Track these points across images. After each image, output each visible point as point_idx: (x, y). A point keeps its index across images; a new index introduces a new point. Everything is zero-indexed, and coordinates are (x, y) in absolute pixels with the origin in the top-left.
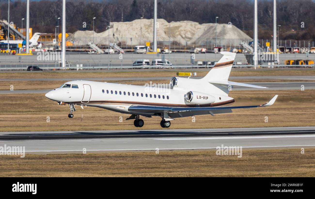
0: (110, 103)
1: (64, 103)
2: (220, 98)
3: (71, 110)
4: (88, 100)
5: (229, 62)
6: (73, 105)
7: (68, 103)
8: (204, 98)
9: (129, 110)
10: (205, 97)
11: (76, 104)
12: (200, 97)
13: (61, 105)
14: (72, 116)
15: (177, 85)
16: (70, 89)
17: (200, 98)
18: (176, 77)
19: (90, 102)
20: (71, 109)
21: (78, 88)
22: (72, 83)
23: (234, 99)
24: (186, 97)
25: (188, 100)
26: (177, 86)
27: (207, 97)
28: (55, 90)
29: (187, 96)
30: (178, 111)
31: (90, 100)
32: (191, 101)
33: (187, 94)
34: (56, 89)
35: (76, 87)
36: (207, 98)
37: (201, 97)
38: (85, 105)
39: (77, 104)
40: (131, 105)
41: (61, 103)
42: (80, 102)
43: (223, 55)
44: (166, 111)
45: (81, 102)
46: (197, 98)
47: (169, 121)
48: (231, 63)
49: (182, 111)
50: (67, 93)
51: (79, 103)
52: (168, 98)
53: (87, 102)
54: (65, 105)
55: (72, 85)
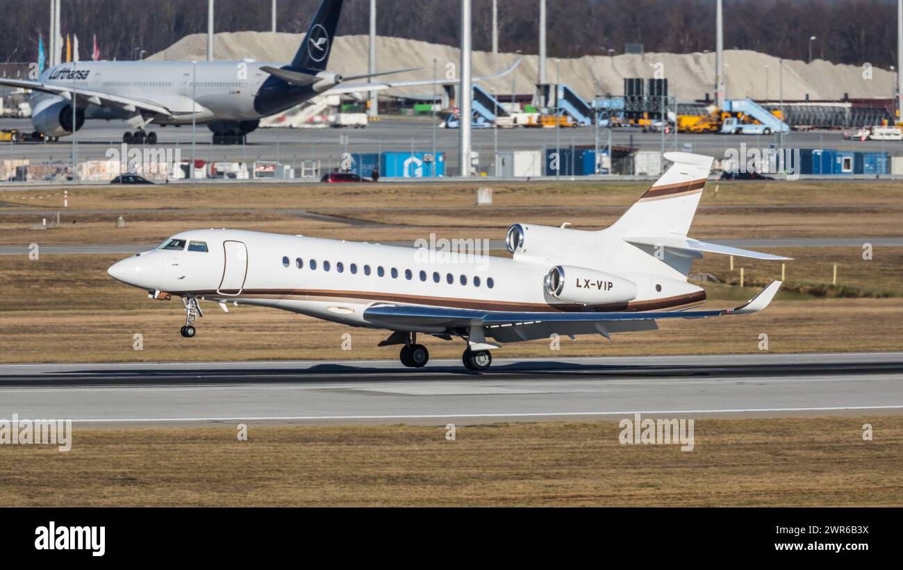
0: (307, 296)
1: (166, 294)
2: (659, 288)
3: (189, 313)
4: (238, 286)
5: (691, 184)
6: (194, 300)
7: (181, 294)
8: (599, 287)
9: (366, 316)
10: (603, 284)
11: (203, 298)
12: (587, 283)
13: (157, 299)
14: (190, 331)
15: (523, 246)
16: (184, 255)
17: (587, 285)
18: (521, 225)
19: (245, 292)
20: (189, 311)
21: (207, 251)
22: (189, 237)
23: (703, 292)
24: (548, 281)
25: (552, 289)
26: (525, 251)
27: (609, 283)
28: (138, 255)
29: (551, 279)
30: (514, 323)
31: (246, 287)
32: (558, 293)
33: (551, 273)
34: (142, 254)
35: (201, 248)
36: (610, 287)
37: (589, 284)
38: (233, 302)
39: (205, 299)
40: (372, 303)
41: (157, 293)
42: (214, 292)
43: (671, 163)
44: (476, 323)
45: (218, 292)
46: (578, 286)
47: (486, 352)
48: (699, 185)
49: (523, 322)
50: (173, 265)
51: (210, 295)
52: (490, 283)
53: (235, 291)
54: (169, 299)
55: (191, 242)
